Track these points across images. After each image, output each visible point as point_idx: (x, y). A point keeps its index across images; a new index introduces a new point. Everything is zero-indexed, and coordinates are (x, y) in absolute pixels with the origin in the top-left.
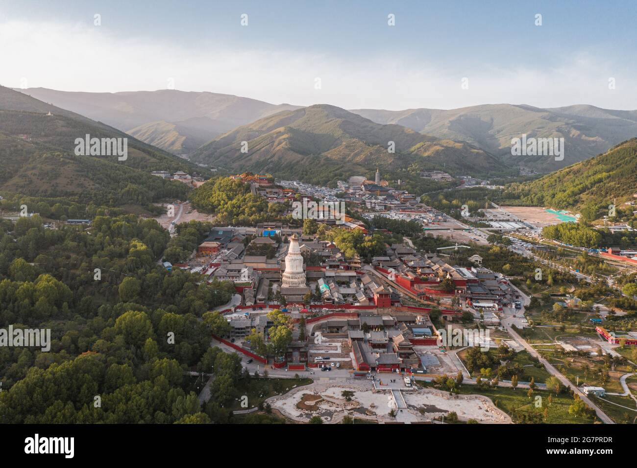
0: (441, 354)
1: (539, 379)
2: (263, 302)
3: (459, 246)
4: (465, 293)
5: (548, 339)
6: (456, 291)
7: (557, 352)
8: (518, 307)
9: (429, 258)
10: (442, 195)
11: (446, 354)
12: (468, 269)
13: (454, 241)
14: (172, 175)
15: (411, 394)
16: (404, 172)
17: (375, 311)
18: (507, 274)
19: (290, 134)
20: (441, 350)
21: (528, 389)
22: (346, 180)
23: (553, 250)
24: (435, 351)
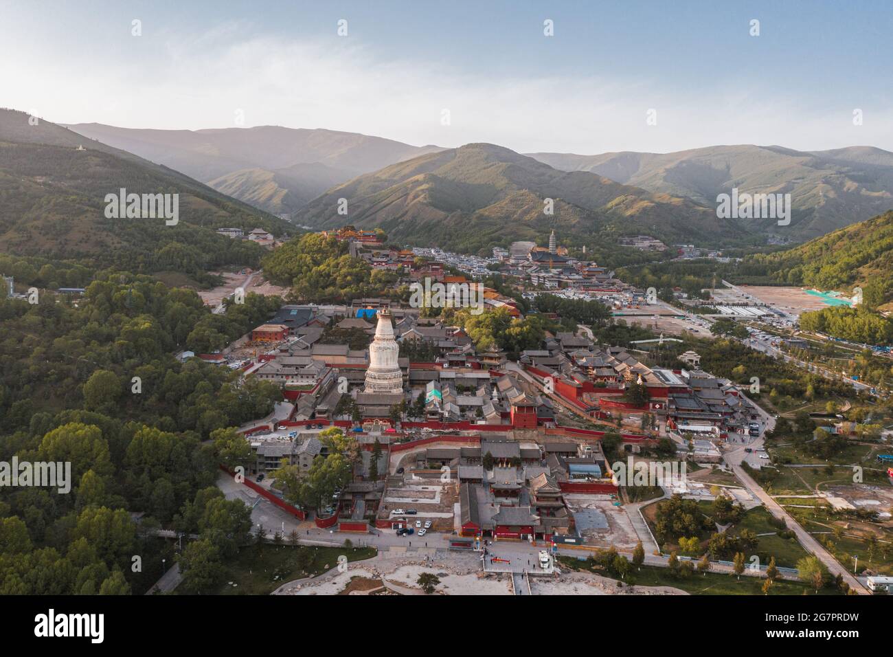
0: (612, 510)
1: (784, 559)
2: (325, 415)
3: (666, 340)
4: (665, 409)
5: (804, 487)
6: (651, 405)
7: (819, 510)
8: (754, 433)
9: (612, 353)
10: (647, 268)
11: (621, 510)
12: (675, 372)
13: (658, 331)
14: (247, 234)
15: (548, 581)
16: (594, 237)
17: (510, 434)
18: (739, 380)
19: (431, 183)
20: (614, 502)
21: (763, 578)
22: (505, 247)
23: (815, 348)
24: (603, 504)
